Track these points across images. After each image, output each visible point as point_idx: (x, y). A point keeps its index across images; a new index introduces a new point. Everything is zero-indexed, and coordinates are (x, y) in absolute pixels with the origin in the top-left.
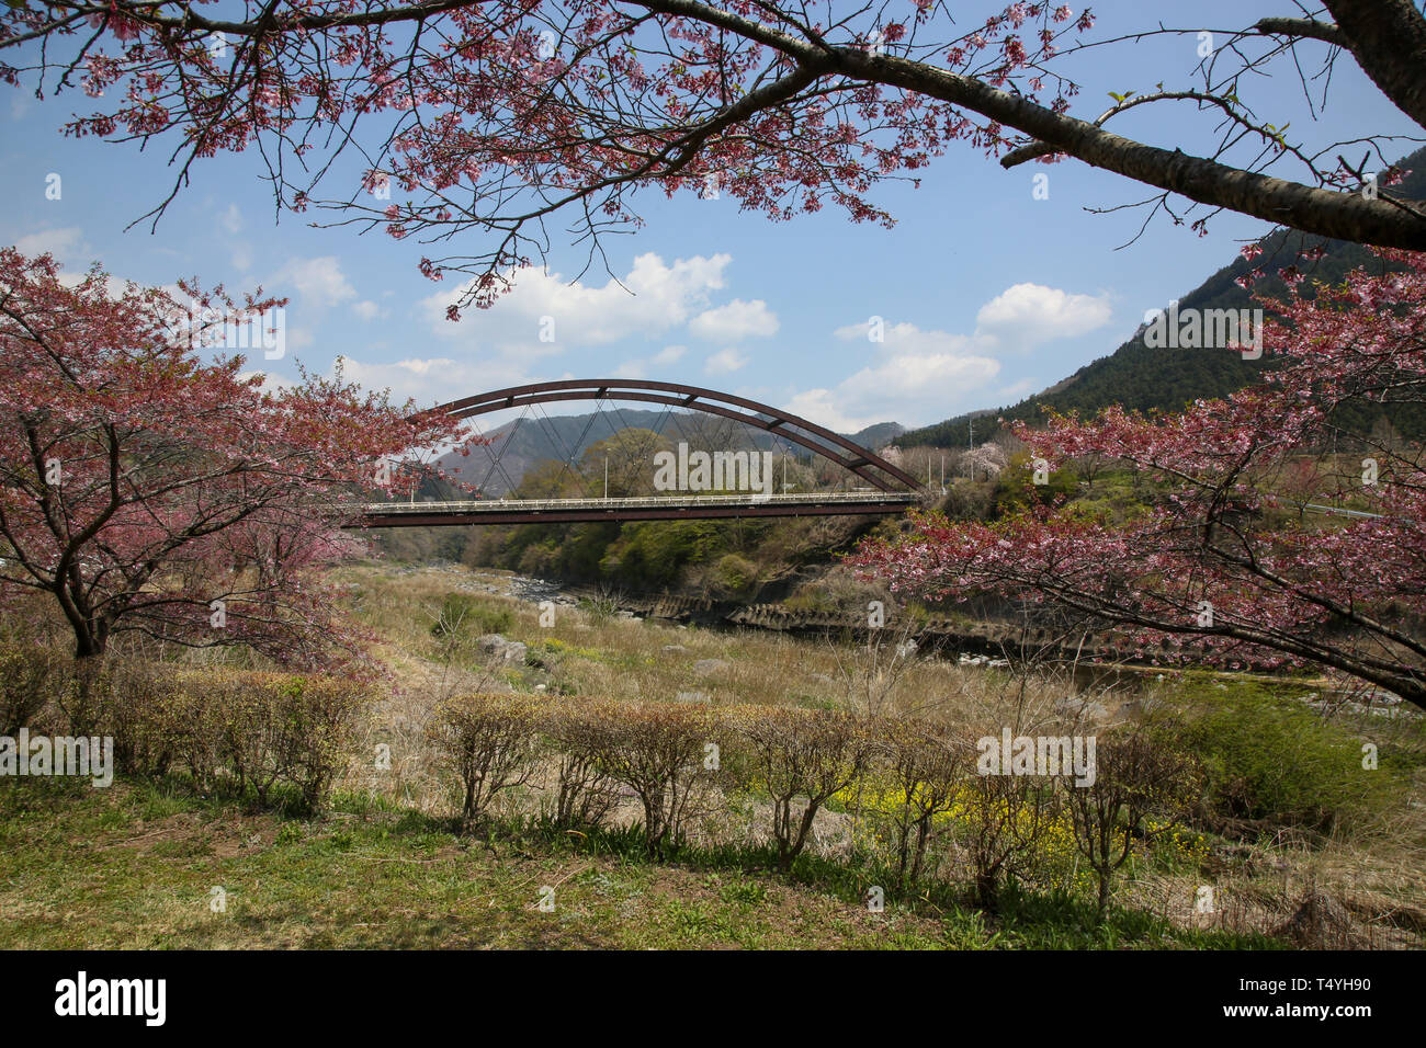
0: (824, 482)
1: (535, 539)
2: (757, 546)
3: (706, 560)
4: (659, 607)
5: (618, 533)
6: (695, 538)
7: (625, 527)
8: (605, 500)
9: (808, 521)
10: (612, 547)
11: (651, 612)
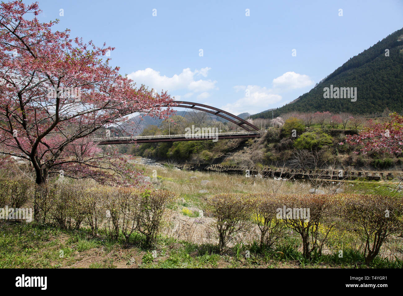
0: (231, 129)
1: (147, 147)
2: (212, 148)
3: (198, 152)
4: (185, 166)
5: (172, 145)
6: (194, 146)
7: (174, 143)
8: (169, 135)
9: (227, 140)
10: (170, 149)
11: (183, 167)
